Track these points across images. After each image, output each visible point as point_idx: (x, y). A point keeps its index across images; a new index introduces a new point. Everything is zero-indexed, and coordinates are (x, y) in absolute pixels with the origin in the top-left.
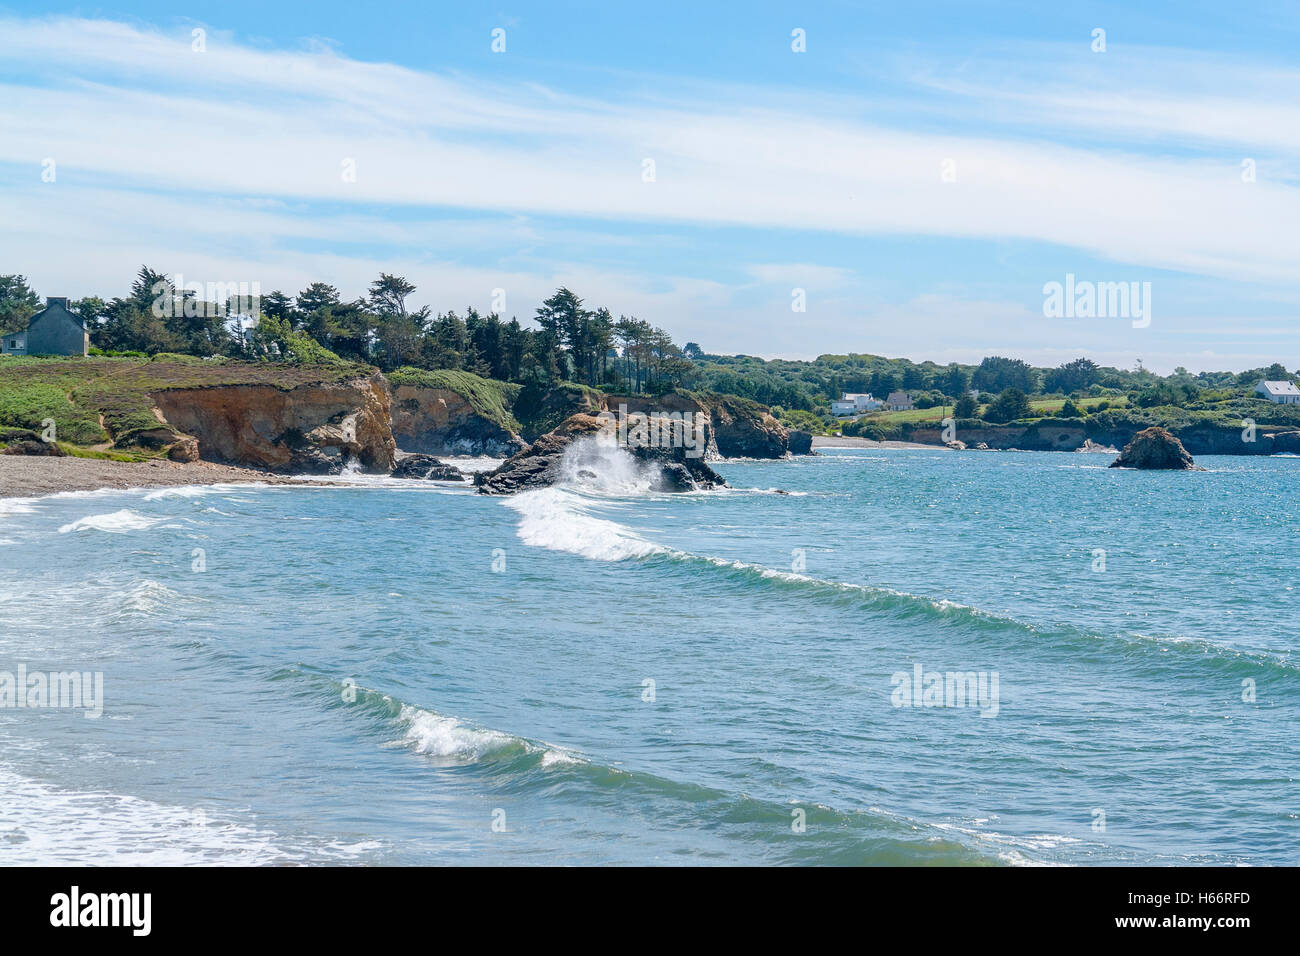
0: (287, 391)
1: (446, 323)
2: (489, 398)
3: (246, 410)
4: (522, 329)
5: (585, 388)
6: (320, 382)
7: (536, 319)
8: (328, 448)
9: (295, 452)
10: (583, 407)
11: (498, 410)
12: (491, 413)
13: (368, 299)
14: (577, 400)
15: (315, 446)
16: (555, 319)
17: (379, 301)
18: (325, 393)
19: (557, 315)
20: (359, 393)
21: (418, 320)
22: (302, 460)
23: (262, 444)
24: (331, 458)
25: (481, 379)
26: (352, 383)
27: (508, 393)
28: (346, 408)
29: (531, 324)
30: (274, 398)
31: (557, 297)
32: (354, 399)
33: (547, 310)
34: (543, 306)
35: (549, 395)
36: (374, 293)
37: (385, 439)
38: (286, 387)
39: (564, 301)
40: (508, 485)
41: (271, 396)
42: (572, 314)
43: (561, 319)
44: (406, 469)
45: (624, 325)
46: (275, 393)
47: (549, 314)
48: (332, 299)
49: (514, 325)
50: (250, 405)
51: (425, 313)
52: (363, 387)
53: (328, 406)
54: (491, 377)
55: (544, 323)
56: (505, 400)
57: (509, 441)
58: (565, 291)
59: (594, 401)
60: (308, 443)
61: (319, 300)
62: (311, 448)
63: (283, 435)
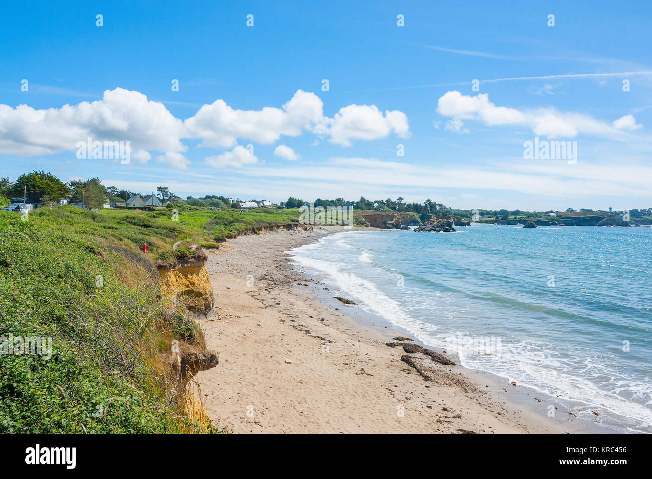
1: (409, 205)
2: (416, 217)
3: (377, 219)
5: (432, 215)
6: (389, 214)
8: (390, 225)
9: (385, 226)
21: (405, 204)
23: (380, 224)
26: (394, 214)
27: (419, 216)
28: (393, 218)
29: (423, 205)
30: (382, 217)
31: (427, 200)
35: (426, 216)
36: (397, 200)
37: (399, 224)
38: (384, 215)
40: (419, 231)
42: (430, 203)
44: (403, 228)
45: (439, 205)
47: (426, 203)
49: (420, 205)
53: (390, 218)
54: (417, 213)
57: (420, 224)
59: (434, 217)
60: (387, 224)
61: (389, 201)
63: (383, 223)
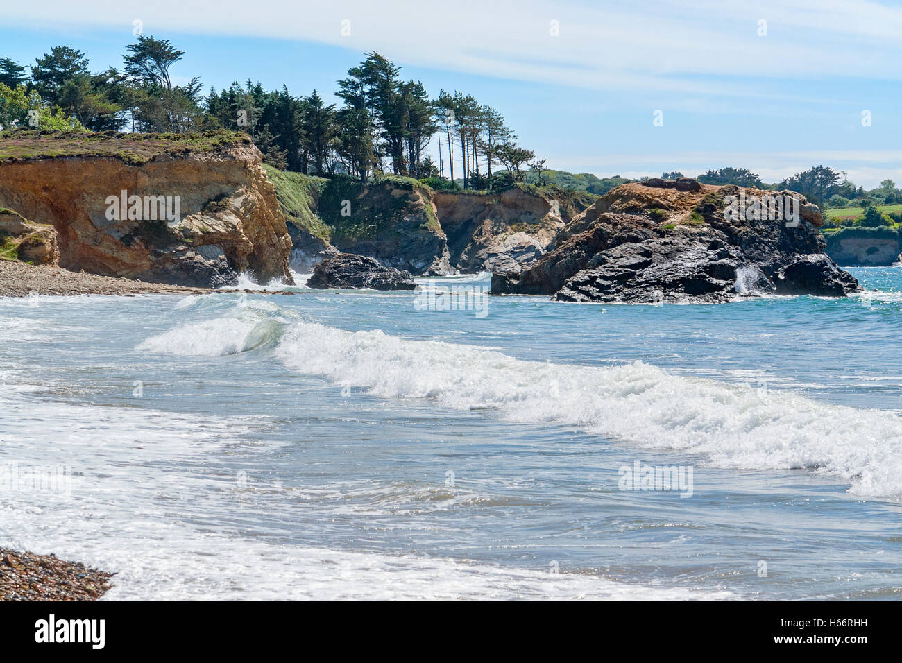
0: (140, 164)
1: (226, 99)
2: (292, 196)
3: (79, 194)
4: (324, 106)
5: (414, 181)
6: (187, 151)
7: (337, 94)
8: (205, 247)
9: (158, 255)
10: (415, 206)
11: (304, 211)
12: (298, 215)
13: (121, 68)
14: (406, 197)
15: (187, 244)
16: (364, 93)
17: (135, 72)
18: (196, 167)
19: (367, 88)
20: (244, 166)
21: (188, 95)
22: (169, 266)
23: (106, 243)
24: (211, 262)
25: (278, 172)
26: (232, 152)
27: (313, 189)
28: (226, 188)
30: (119, 175)
31: (366, 64)
32: (237, 175)
33: (353, 82)
34: (346, 77)
35: (366, 192)
36: (130, 60)
37: (279, 234)
38: (136, 159)
39: (375, 70)
40: (603, 289)
41: (114, 173)
42: (385, 86)
43: (371, 94)
44: (330, 276)
45: (445, 102)
46: (121, 167)
47: (356, 87)
48: (79, 68)
50: (84, 187)
51: (195, 87)
52: (249, 158)
53: (200, 186)
54: (289, 169)
55: (349, 99)
56: (310, 199)
57: (322, 252)
58: (377, 57)
59: (426, 199)
60: (176, 240)
61: (61, 70)
62: (181, 247)
63: (136, 229)
